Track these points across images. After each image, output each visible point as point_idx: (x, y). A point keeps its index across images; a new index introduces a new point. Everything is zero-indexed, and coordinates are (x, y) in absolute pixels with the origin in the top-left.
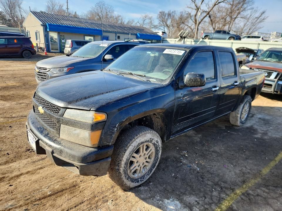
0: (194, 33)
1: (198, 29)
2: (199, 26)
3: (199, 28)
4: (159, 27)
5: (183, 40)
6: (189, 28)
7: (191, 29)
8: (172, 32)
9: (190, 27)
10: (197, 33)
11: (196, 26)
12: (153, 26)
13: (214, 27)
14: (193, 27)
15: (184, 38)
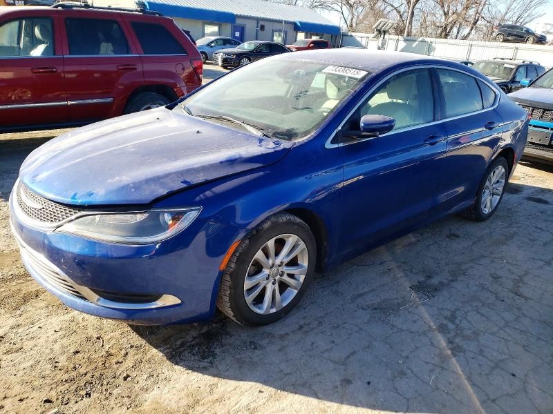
0: (405, 22)
1: (413, 13)
2: (416, 6)
3: (416, 12)
4: (331, 6)
5: (382, 36)
6: (395, 11)
7: (399, 12)
8: (358, 17)
9: (395, 9)
10: (411, 22)
11: (409, 7)
12: (318, 4)
13: (446, 10)
14: (402, 9)
15: (385, 32)
